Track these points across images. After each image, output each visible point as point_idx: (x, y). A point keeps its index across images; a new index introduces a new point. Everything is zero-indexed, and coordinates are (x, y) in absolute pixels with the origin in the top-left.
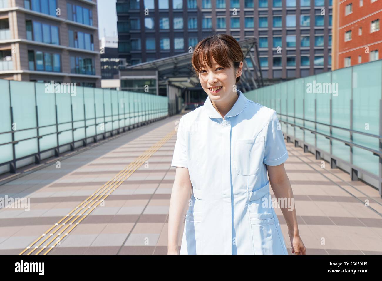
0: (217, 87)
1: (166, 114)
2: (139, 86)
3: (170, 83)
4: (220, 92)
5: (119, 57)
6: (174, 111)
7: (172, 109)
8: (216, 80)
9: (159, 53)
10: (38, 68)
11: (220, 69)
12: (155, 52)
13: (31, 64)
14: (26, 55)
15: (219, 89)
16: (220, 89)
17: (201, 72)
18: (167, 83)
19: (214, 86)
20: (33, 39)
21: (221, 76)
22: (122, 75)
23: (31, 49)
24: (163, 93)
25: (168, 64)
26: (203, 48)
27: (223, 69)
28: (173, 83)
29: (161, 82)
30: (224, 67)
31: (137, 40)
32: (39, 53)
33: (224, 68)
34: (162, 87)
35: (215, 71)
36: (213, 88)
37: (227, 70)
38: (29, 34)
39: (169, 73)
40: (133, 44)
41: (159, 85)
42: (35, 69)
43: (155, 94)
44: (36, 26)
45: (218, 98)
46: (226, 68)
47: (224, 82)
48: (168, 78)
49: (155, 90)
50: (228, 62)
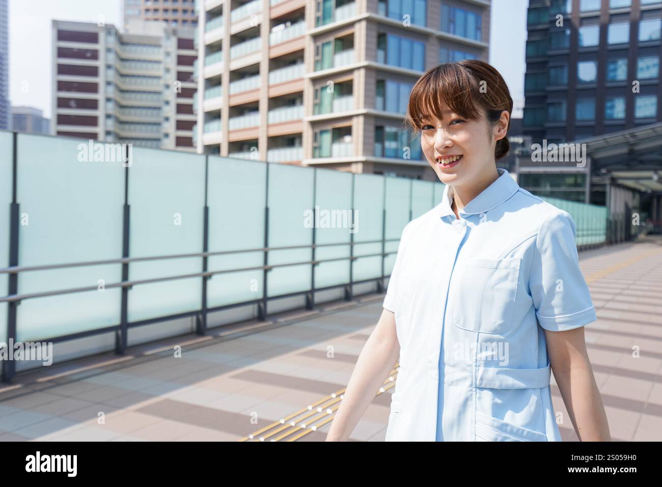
0: (452, 156)
1: (601, 238)
2: (551, 186)
3: (614, 182)
4: (457, 166)
5: (525, 133)
6: (621, 234)
7: (616, 230)
8: (448, 143)
9: (601, 126)
10: (387, 153)
11: (458, 121)
12: (593, 123)
13: (378, 146)
14: (372, 134)
15: (455, 160)
16: (457, 160)
17: (423, 129)
18: (607, 182)
19: (445, 155)
20: (384, 108)
21: (460, 136)
22: (521, 165)
23: (380, 124)
24: (598, 199)
25: (616, 146)
26: (426, 84)
27: (464, 121)
28: (620, 182)
29: (596, 180)
30: (466, 118)
31: (560, 104)
32: (389, 129)
33: (466, 120)
34: (600, 189)
35: (450, 126)
36: (445, 159)
37: (472, 124)
38: (379, 100)
39: (617, 163)
40: (551, 110)
41: (593, 185)
42: (383, 155)
43: (583, 201)
44: (391, 87)
45: (453, 178)
46: (469, 120)
47: (466, 147)
48: (609, 171)
49: (583, 193)
50: (474, 109)
